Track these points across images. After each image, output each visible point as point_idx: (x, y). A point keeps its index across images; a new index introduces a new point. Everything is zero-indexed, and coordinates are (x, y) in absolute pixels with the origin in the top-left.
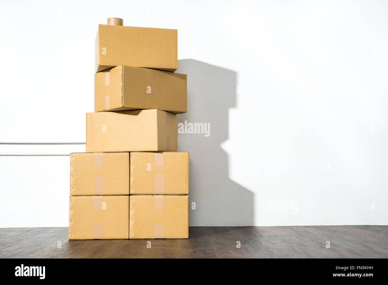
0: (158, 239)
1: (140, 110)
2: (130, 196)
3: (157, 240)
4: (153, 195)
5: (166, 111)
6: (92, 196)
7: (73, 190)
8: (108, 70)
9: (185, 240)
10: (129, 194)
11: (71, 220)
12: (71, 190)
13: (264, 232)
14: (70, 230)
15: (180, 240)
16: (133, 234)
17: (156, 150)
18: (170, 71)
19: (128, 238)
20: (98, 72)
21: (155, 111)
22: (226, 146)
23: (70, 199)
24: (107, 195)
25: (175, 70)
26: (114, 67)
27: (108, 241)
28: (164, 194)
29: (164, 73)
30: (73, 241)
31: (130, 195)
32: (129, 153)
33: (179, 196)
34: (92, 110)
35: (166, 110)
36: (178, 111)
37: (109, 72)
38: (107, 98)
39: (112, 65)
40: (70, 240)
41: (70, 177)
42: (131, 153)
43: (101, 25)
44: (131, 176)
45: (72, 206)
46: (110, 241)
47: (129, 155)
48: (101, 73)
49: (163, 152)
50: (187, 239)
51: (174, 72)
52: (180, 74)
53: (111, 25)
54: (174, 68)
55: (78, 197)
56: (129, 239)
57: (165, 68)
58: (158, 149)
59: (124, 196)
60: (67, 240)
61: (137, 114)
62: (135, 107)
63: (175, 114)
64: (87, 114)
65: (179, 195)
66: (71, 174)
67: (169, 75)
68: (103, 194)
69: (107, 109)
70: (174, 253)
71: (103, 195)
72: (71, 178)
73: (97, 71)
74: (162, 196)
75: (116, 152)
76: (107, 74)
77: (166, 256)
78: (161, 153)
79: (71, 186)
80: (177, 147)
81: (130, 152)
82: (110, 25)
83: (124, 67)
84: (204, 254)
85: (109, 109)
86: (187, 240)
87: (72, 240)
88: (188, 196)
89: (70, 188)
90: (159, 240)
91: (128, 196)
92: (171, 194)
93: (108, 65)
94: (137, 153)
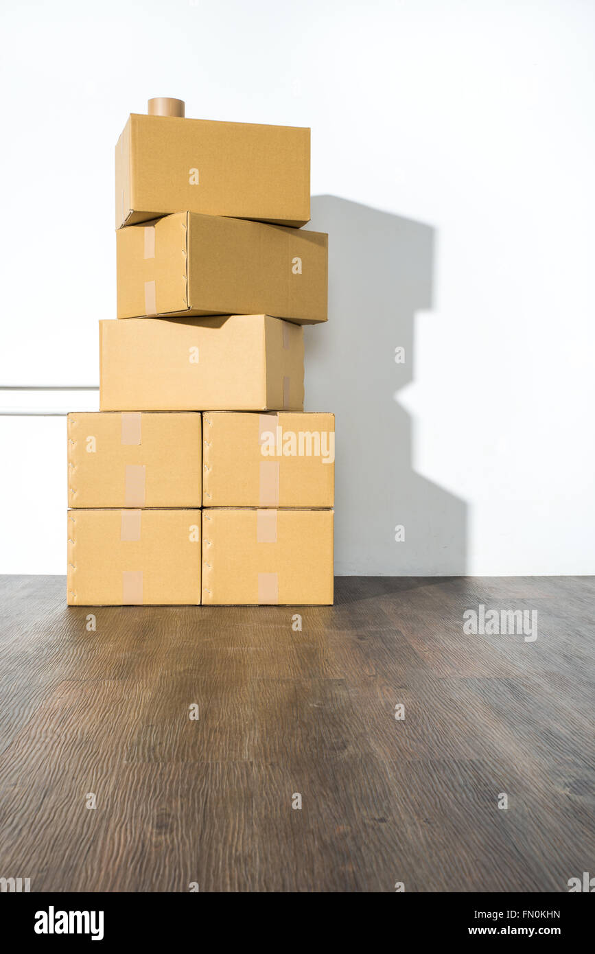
0: (267, 605)
1: (226, 317)
2: (205, 511)
3: (265, 608)
4: (254, 508)
5: (281, 319)
6: (118, 511)
7: (75, 496)
8: (151, 222)
9: (327, 608)
10: (200, 506)
11: (71, 563)
12: (70, 496)
13: (494, 590)
14: (69, 583)
15: (317, 609)
16: (211, 595)
17: (264, 408)
18: (291, 226)
19: (199, 603)
20: (124, 226)
21: (259, 319)
22: (408, 397)
23: (69, 516)
24: (151, 508)
25: (304, 223)
26: (166, 215)
27: (157, 608)
28: (280, 507)
29: (278, 230)
30: (78, 609)
31: (202, 508)
32: (199, 414)
33: (313, 512)
34: (111, 313)
35: (282, 316)
36: (308, 318)
37: (152, 227)
38: (150, 288)
39: (161, 211)
40: (70, 606)
41: (69, 467)
42: (205, 415)
43: (135, 114)
44: (205, 466)
45: (74, 532)
46: (162, 609)
47: (200, 417)
48: (132, 227)
49: (278, 413)
50: (330, 605)
51: (301, 228)
52: (314, 232)
53: (158, 117)
54: (303, 220)
55: (87, 512)
56: (201, 605)
57: (281, 218)
58: (267, 405)
59: (190, 511)
60: (65, 607)
61: (218, 326)
62: (215, 310)
63: (300, 325)
64: (101, 323)
65: (314, 509)
66: (69, 461)
67: (290, 235)
68: (141, 506)
69: (149, 313)
70: (315, 639)
71: (143, 509)
72: (70, 469)
73: (123, 222)
74: (275, 511)
75: (170, 412)
76: (148, 231)
77: (302, 646)
78: (274, 415)
79: (70, 487)
80: (303, 400)
81: (201, 412)
82: (156, 115)
83: (191, 216)
84: (383, 642)
85: (154, 312)
86: (331, 608)
87: (76, 606)
88: (332, 512)
89: (69, 491)
90: (268, 608)
91: (199, 511)
92: (294, 508)
93: (153, 211)
94: (219, 414)
